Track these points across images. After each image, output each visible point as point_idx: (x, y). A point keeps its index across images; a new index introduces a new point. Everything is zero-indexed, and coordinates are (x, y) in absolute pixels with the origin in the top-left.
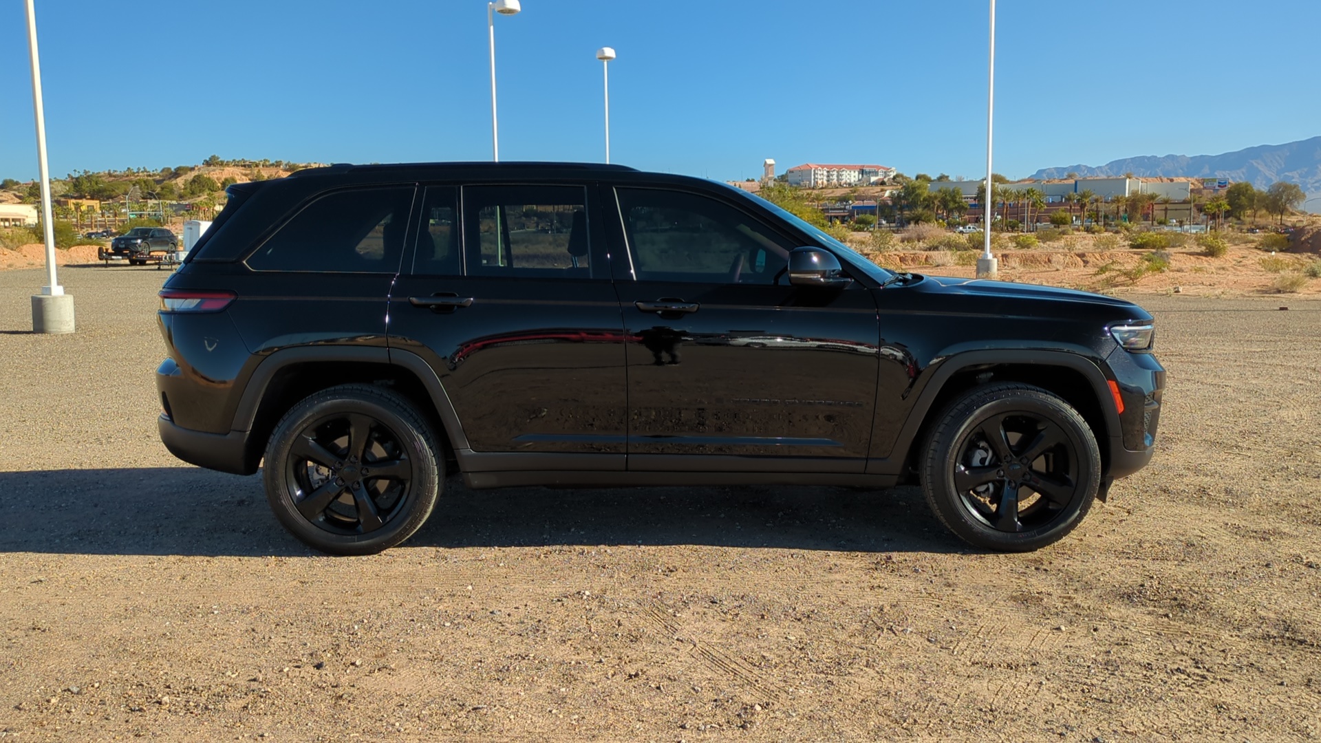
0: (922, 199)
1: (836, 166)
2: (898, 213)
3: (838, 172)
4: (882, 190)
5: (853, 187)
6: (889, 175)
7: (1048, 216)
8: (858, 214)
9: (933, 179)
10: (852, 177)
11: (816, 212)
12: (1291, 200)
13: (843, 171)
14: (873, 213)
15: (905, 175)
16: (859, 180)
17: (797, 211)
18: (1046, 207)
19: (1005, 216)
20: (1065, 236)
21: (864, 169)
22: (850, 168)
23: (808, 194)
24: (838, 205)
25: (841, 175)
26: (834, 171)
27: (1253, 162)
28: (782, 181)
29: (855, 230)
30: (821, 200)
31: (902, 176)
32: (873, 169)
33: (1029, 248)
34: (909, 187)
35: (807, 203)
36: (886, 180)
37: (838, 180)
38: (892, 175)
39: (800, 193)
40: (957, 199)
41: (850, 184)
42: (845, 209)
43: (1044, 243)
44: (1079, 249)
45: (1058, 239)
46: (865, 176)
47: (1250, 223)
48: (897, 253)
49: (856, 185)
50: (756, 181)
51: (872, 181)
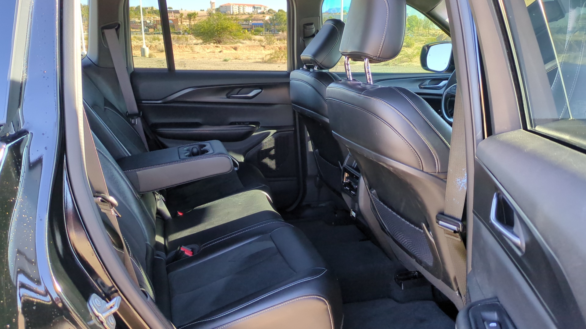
0: (283, 21)
1: (242, 5)
2: (273, 27)
3: (243, 7)
4: (263, 16)
5: (250, 14)
6: (266, 10)
8: (254, 27)
10: (249, 10)
11: (238, 26)
13: (245, 7)
14: (262, 27)
15: (273, 9)
16: (253, 12)
21: (255, 6)
22: (248, 5)
23: (232, 17)
24: (245, 23)
25: (245, 9)
26: (241, 7)
29: (255, 35)
30: (238, 20)
32: (259, 6)
34: (276, 15)
35: (233, 21)
36: (265, 11)
37: (243, 11)
38: (267, 9)
39: (227, 17)
41: (249, 13)
42: (248, 25)
46: (255, 9)
47: (417, 33)
48: (277, 45)
49: (251, 14)
50: (206, 10)
51: (259, 12)
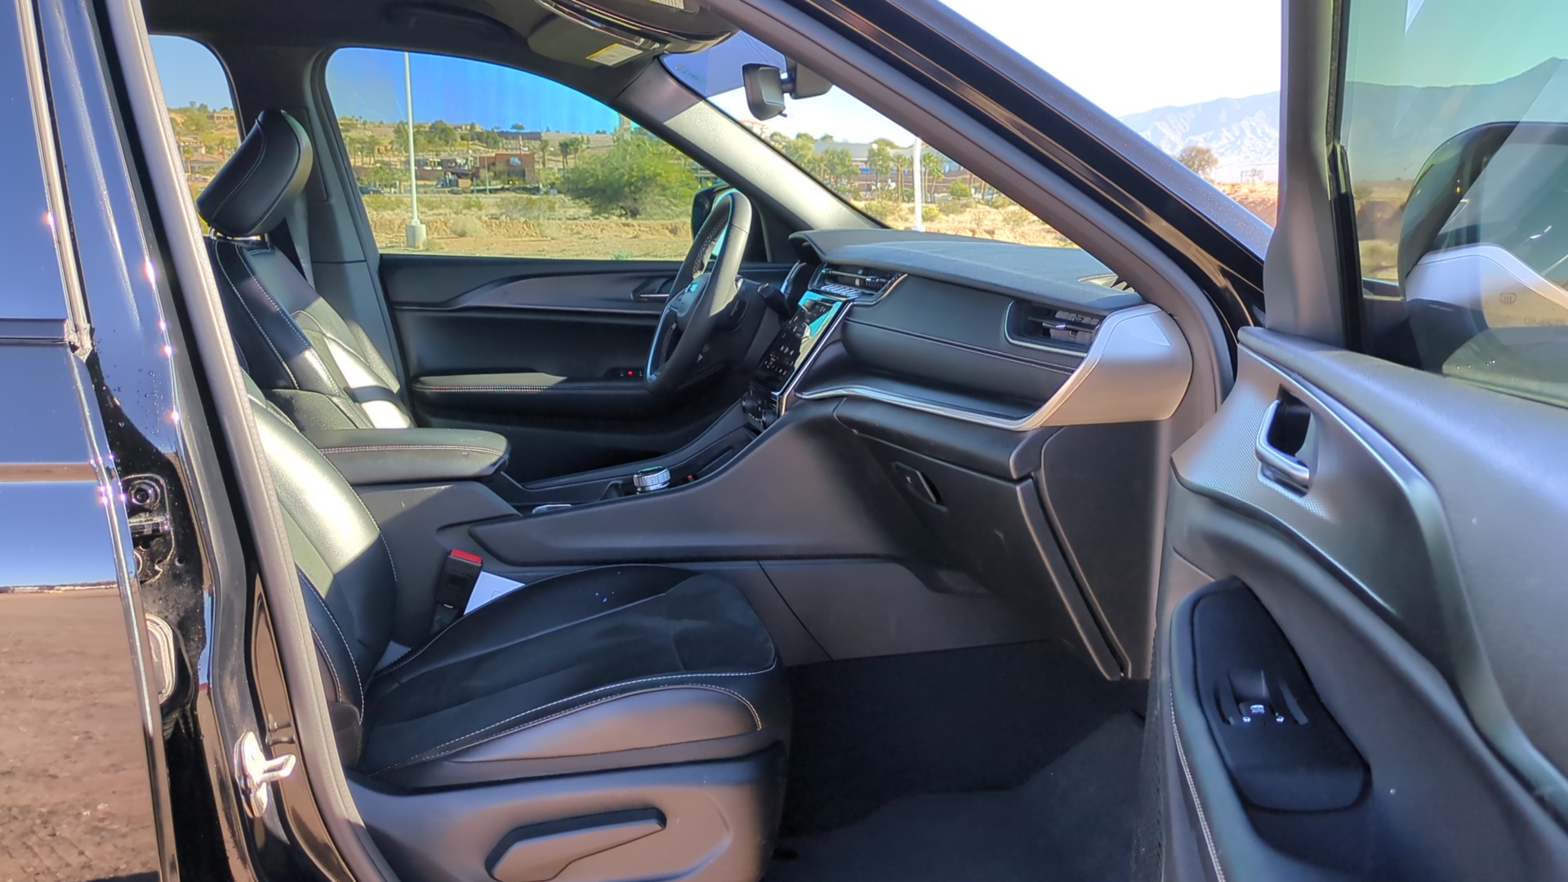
0: (806, 161)
7: (945, 186)
9: (815, 138)
11: (684, 172)
12: (1204, 166)
15: (783, 134)
17: (662, 169)
18: (943, 177)
19: (900, 184)
20: (968, 209)
27: (1157, 123)
28: (640, 134)
31: (780, 135)
33: (932, 221)
34: (790, 147)
35: (672, 162)
40: (847, 162)
43: (947, 215)
44: (987, 225)
45: (961, 212)
50: (608, 133)
